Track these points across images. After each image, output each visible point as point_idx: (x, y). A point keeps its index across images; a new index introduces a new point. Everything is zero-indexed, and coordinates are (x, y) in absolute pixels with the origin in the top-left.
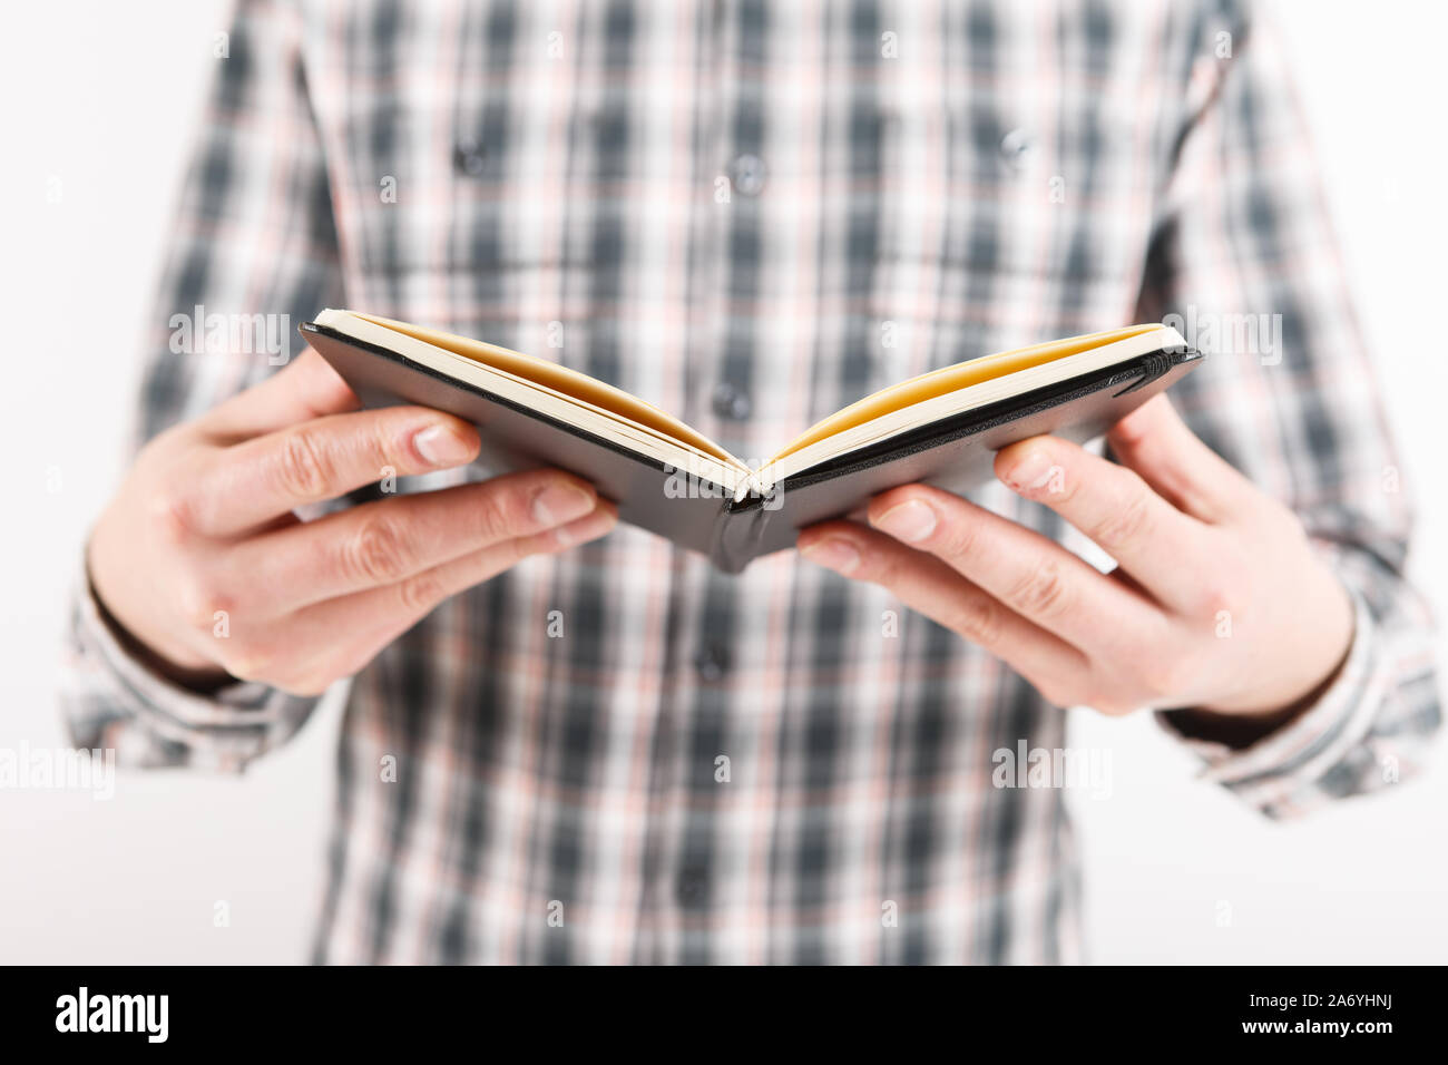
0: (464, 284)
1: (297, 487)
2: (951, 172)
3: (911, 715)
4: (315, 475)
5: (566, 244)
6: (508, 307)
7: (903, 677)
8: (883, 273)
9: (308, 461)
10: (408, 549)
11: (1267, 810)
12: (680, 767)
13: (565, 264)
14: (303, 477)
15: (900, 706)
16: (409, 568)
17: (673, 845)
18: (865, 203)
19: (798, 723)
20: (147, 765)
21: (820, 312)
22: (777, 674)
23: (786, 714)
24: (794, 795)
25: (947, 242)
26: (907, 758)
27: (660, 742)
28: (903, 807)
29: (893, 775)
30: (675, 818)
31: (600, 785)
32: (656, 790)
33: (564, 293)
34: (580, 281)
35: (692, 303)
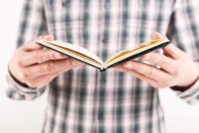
0: (64, 23)
1: (37, 60)
2: (139, 4)
3: (134, 89)
4: (39, 59)
5: (80, 17)
6: (71, 27)
7: (133, 83)
8: (128, 20)
9: (38, 57)
10: (53, 68)
11: (188, 102)
12: (98, 97)
13: (79, 20)
14: (38, 59)
15: (133, 88)
16: (54, 71)
17: (97, 110)
18: (125, 9)
19: (117, 90)
20: (19, 99)
21: (119, 26)
22: (113, 82)
23: (114, 89)
24: (116, 102)
25: (138, 15)
26: (134, 96)
27: (95, 93)
28: (134, 104)
29: (132, 99)
30: (98, 105)
31: (86, 100)
32: (95, 101)
33: (79, 24)
34: (82, 22)
35: (99, 25)
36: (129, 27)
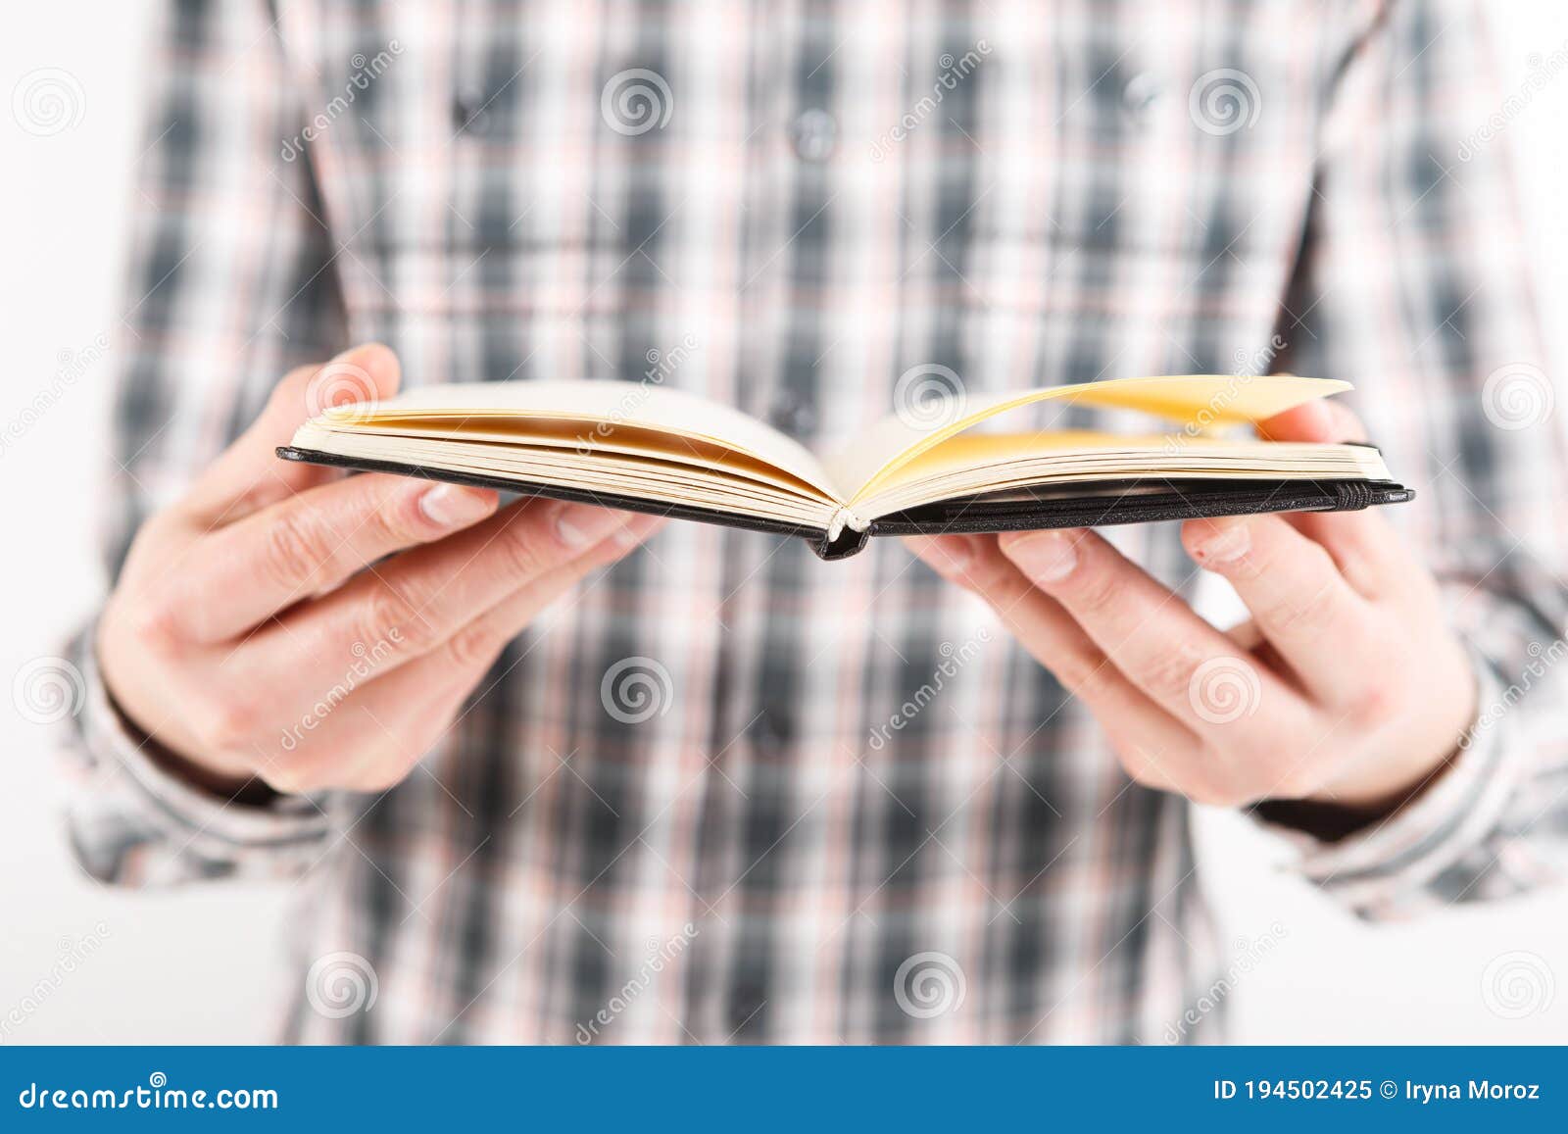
0: (466, 268)
1: (291, 580)
2: (1063, 127)
3: (1015, 796)
4: (310, 562)
5: (593, 221)
6: (520, 297)
8: (979, 255)
11: (1362, 913)
12: (731, 860)
13: (592, 244)
15: (1002, 785)
17: (722, 959)
18: (956, 167)
19: (877, 807)
21: (902, 304)
22: (848, 748)
23: (861, 796)
24: (871, 895)
25: (1058, 215)
26: (1010, 849)
27: (707, 829)
29: (994, 870)
30: (726, 923)
31: (633, 882)
32: (703, 887)
33: (590, 279)
34: (609, 266)
35: (746, 291)
36: (983, 309)
